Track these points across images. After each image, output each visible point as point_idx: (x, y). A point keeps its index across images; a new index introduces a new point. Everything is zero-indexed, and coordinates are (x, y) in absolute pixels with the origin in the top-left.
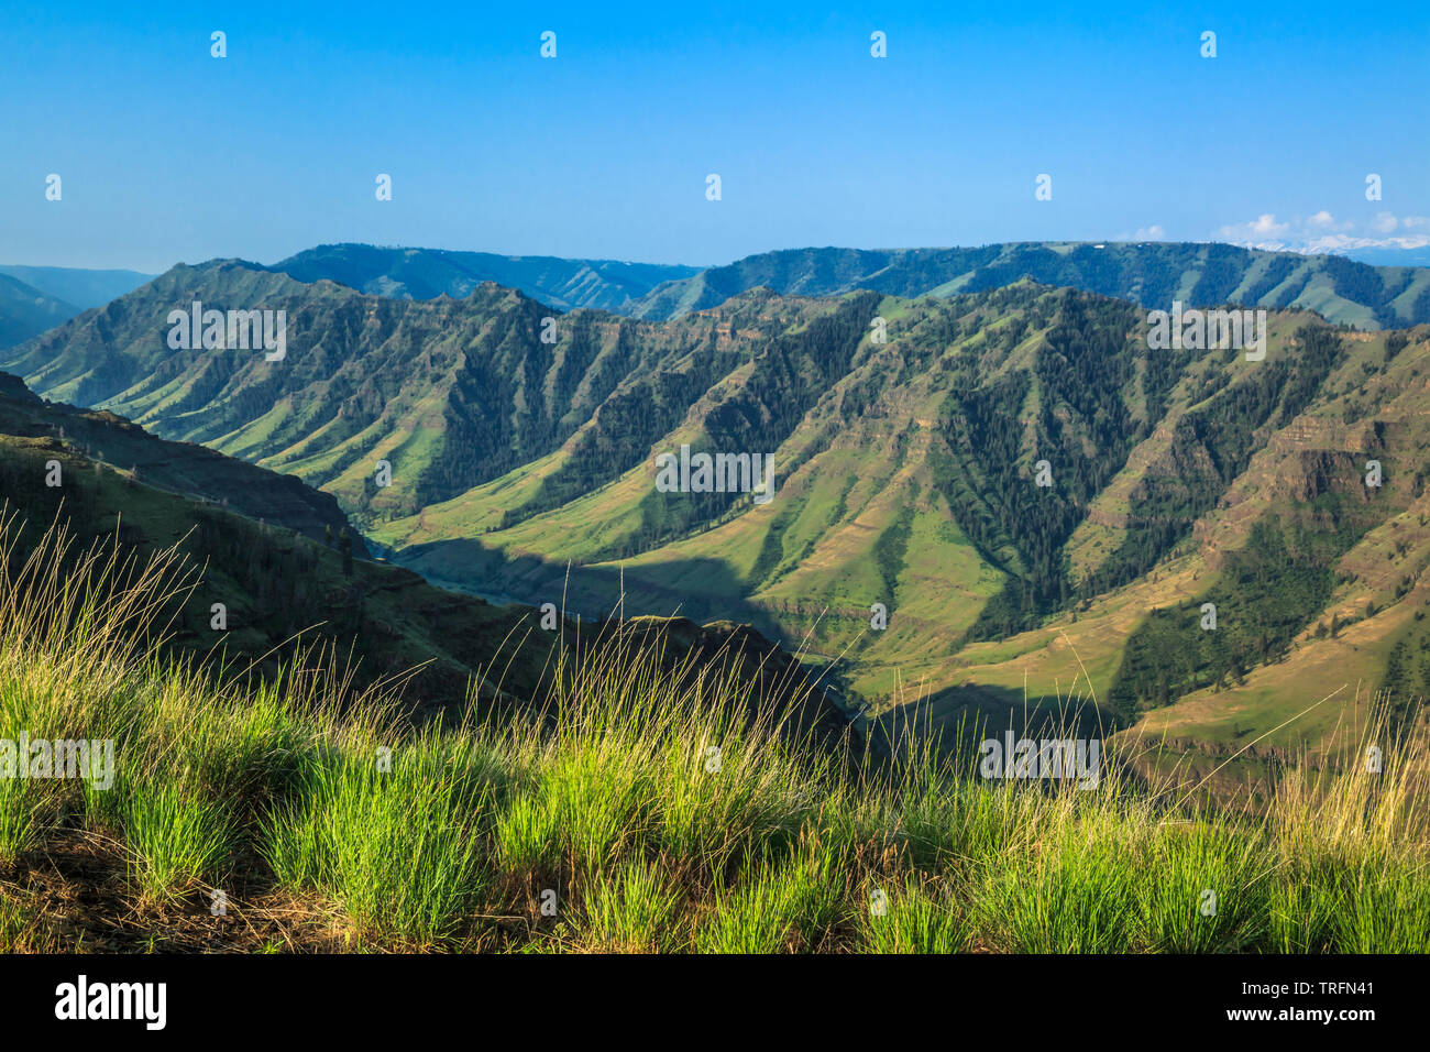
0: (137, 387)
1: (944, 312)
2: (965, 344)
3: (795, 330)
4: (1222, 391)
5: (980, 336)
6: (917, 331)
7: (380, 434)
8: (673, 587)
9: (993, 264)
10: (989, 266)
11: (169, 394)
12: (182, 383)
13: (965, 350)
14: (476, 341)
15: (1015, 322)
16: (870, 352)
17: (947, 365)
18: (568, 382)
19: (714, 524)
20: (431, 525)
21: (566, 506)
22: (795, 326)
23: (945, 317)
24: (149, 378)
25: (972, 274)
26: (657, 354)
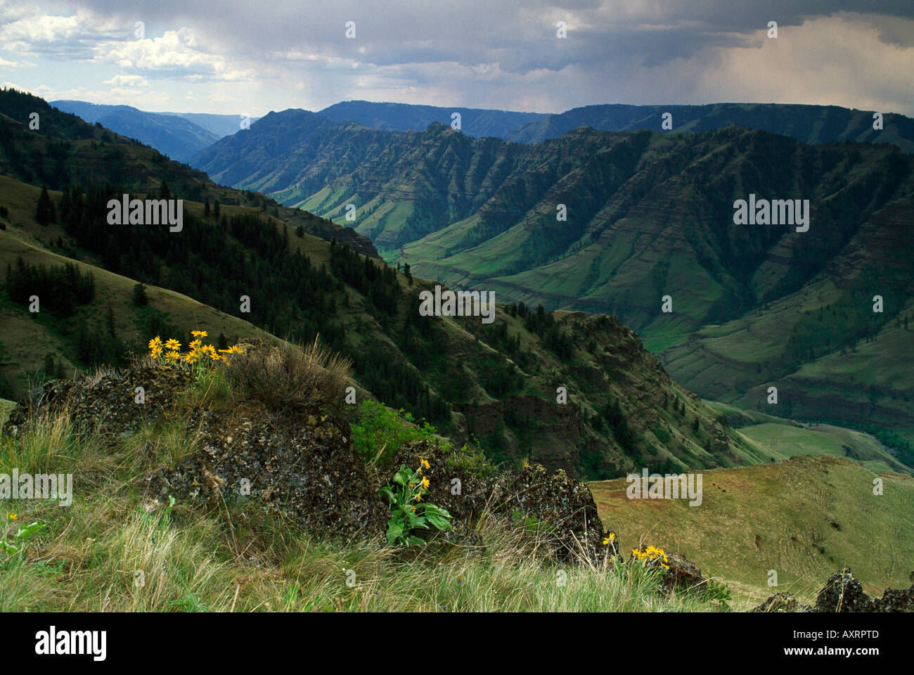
0: (251, 178)
1: (688, 142)
2: (701, 160)
3: (604, 150)
4: (843, 189)
5: (709, 155)
6: (673, 152)
7: (379, 203)
8: (540, 290)
9: (710, 115)
10: (707, 116)
11: (268, 180)
12: (274, 175)
13: (701, 163)
14: (430, 155)
15: (728, 149)
16: (645, 163)
17: (691, 171)
18: (479, 178)
19: (560, 257)
20: (407, 255)
21: (480, 246)
22: (604, 148)
23: (688, 145)
24: (257, 173)
25: (698, 120)
26: (527, 162)
